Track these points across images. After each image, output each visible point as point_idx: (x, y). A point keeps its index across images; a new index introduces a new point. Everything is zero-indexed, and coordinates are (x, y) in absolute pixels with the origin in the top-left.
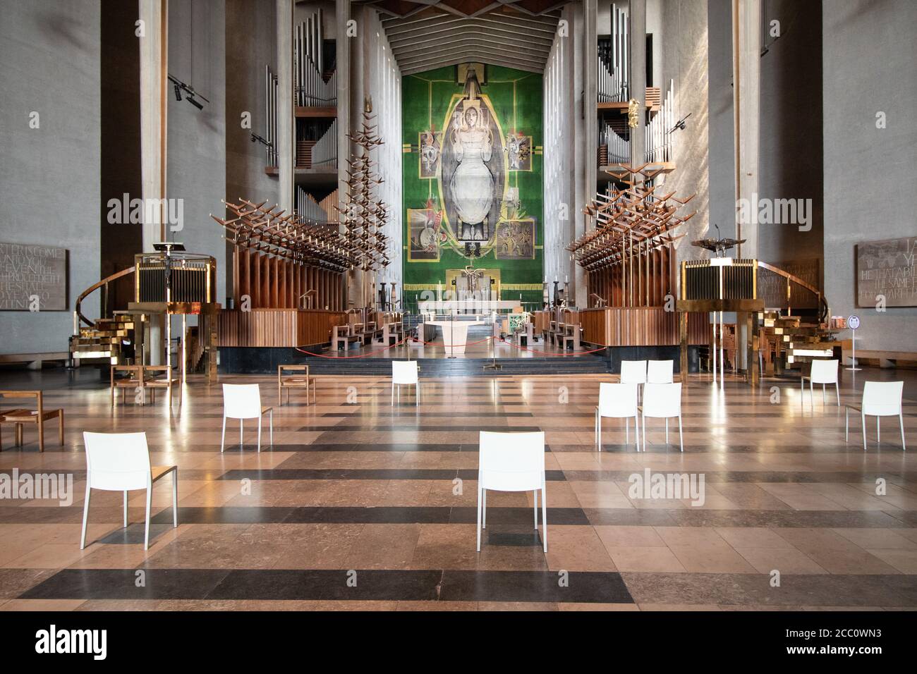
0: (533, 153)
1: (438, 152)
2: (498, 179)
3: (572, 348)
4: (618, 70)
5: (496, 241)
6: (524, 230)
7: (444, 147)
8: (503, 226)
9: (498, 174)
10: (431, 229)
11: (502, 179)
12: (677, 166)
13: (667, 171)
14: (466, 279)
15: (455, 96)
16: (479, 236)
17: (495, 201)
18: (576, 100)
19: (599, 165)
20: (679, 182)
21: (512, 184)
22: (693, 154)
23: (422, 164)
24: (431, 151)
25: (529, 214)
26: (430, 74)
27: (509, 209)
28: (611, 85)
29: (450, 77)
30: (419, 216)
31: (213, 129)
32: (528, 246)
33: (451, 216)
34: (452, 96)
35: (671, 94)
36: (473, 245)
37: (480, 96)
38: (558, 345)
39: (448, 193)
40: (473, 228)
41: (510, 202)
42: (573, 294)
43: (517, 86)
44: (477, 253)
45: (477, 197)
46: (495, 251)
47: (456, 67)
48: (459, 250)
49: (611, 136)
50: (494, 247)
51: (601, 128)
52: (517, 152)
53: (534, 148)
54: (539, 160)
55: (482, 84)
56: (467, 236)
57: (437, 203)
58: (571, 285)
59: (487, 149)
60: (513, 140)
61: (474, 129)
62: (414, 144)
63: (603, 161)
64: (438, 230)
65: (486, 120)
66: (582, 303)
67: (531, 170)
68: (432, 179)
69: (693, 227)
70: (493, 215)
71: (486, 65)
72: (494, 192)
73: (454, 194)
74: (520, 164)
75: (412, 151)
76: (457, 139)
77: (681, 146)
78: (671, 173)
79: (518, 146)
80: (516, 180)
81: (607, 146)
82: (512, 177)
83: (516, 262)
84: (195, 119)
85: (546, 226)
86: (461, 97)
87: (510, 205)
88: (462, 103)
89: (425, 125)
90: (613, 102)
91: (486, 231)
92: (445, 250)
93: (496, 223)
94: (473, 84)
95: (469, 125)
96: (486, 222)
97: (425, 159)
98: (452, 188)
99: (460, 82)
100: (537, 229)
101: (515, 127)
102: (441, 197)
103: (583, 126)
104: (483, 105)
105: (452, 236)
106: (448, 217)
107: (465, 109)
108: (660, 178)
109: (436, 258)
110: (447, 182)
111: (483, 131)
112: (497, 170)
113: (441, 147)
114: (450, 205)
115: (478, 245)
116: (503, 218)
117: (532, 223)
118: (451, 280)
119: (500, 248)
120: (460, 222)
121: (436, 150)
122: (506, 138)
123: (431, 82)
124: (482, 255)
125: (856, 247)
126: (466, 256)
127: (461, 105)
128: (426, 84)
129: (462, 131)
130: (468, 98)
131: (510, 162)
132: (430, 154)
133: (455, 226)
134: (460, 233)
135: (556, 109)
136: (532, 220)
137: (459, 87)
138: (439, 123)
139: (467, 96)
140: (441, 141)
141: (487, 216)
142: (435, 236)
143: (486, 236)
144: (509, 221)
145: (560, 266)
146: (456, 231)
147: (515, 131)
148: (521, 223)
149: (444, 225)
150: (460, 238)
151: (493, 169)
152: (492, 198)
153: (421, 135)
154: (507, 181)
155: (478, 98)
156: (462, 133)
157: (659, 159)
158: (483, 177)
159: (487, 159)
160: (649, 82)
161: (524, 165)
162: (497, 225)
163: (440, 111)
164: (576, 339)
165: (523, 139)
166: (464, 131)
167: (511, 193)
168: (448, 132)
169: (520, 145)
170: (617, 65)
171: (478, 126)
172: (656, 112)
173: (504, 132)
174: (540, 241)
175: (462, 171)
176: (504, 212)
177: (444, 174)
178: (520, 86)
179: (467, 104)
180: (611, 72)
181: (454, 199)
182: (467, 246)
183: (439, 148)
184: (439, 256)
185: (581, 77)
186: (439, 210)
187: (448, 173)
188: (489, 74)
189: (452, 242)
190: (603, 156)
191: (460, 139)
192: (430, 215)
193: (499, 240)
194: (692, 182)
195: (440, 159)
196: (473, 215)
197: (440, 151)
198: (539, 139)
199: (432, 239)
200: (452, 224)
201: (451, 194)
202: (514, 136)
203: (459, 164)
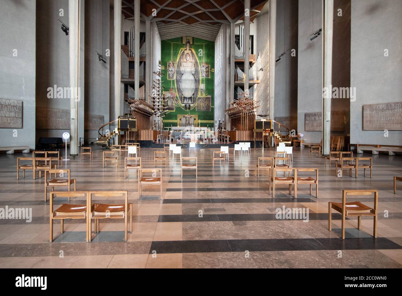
0: (211, 71)
1: (175, 70)
2: (197, 81)
3: (227, 142)
4: (242, 48)
5: (196, 104)
6: (207, 100)
7: (177, 68)
8: (199, 98)
9: (197, 79)
10: (172, 99)
11: (199, 80)
12: (261, 82)
13: (258, 83)
14: (185, 118)
15: (181, 49)
16: (190, 102)
17: (196, 89)
18: (227, 57)
19: (235, 81)
20: (262, 87)
21: (202, 83)
22: (266, 78)
23: (168, 74)
24: (172, 69)
25: (209, 94)
26: (172, 40)
27: (201, 92)
28: (239, 53)
29: (180, 41)
30: (168, 94)
31: (106, 68)
32: (208, 106)
33: (180, 94)
34: (180, 48)
35: (259, 57)
36: (188, 105)
37: (191, 49)
38: (222, 141)
39: (178, 86)
40: (188, 99)
41: (202, 89)
42: (225, 125)
43: (205, 46)
44: (189, 108)
45: (189, 87)
46: (196, 108)
47: (182, 37)
48: (182, 107)
49: (239, 71)
50: (196, 106)
51: (236, 68)
52: (204, 71)
53: (211, 69)
54: (213, 74)
55: (192, 45)
56: (185, 102)
57: (174, 89)
58: (225, 122)
59: (193, 69)
60: (203, 66)
61: (188, 62)
62: (166, 66)
63: (236, 79)
64: (175, 99)
65: (193, 58)
66: (229, 128)
67: (210, 78)
68: (172, 80)
69: (266, 103)
70: (195, 94)
71: (193, 37)
72: (196, 86)
73: (181, 86)
74: (206, 75)
75: (165, 69)
76: (182, 65)
77: (263, 75)
78: (259, 84)
79: (205, 68)
80: (204, 81)
81: (238, 74)
82: (202, 80)
83: (204, 112)
84: (100, 65)
85: (215, 99)
86: (184, 49)
87: (202, 91)
88: (184, 51)
89: (170, 59)
90: (240, 60)
91: (193, 100)
92: (177, 107)
93: (196, 97)
94: (188, 45)
95: (187, 60)
96: (193, 97)
97: (170, 72)
98: (180, 84)
99: (183, 43)
100: (212, 100)
101: (204, 61)
102: (176, 87)
103: (230, 66)
104: (192, 52)
105: (180, 102)
106: (178, 95)
107: (185, 54)
108: (256, 85)
109: (173, 110)
110: (178, 81)
111: (192, 62)
112: (197, 77)
113: (176, 68)
114: (179, 90)
115: (190, 105)
116: (199, 95)
117: (210, 97)
118: (179, 118)
119: (198, 107)
120: (183, 96)
121: (174, 69)
122: (200, 65)
123: (172, 43)
124: (191, 109)
125: (305, 114)
126: (185, 109)
127: (184, 52)
128: (171, 44)
129: (184, 62)
130: (186, 50)
131: (202, 74)
132: (172, 70)
133: (181, 98)
134: (183, 101)
135: (220, 57)
136: (210, 96)
137: (183, 45)
138: (175, 59)
139: (186, 49)
140: (176, 65)
141: (193, 95)
142: (173, 102)
143: (193, 102)
144: (201, 96)
145: (221, 115)
146: (181, 100)
147: (204, 63)
148: (206, 97)
149: (177, 97)
150: (183, 103)
151: (196, 77)
152: (195, 88)
153: (169, 63)
154: (201, 82)
155: (190, 50)
156: (184, 63)
157: (255, 79)
158: (192, 80)
159: (193, 73)
160: (252, 53)
161: (207, 76)
162: (197, 98)
163: (176, 54)
164: (228, 139)
165: (207, 66)
166: (185, 62)
167: (202, 86)
168: (178, 62)
169: (206, 68)
170: (241, 47)
171: (190, 61)
172: (254, 63)
173: (200, 63)
174: (213, 104)
175: (184, 77)
176: (199, 93)
177: (177, 78)
178: (206, 46)
179: (186, 52)
180: (239, 49)
181: (181, 88)
182: (185, 105)
183: (175, 68)
184: (175, 109)
185: (229, 49)
186: (175, 92)
187: (178, 78)
188: (194, 41)
189: (180, 104)
190: (236, 78)
191: (183, 65)
192: (172, 94)
193: (198, 104)
194: (266, 88)
195: (175, 72)
196: (188, 94)
197: (176, 69)
198: (213, 66)
199: (172, 103)
200: (180, 97)
201: (180, 86)
202: (203, 65)
203: (183, 74)
